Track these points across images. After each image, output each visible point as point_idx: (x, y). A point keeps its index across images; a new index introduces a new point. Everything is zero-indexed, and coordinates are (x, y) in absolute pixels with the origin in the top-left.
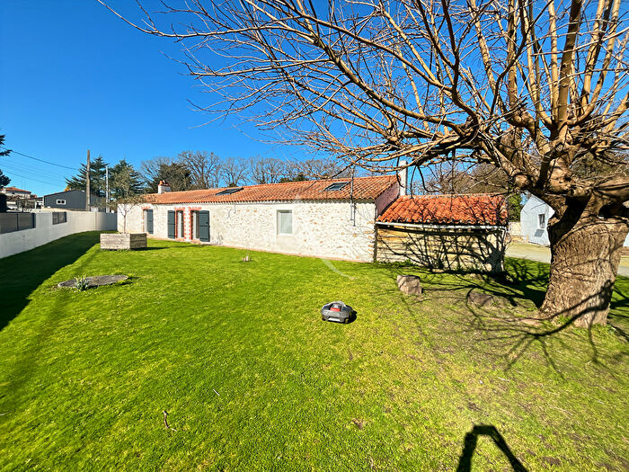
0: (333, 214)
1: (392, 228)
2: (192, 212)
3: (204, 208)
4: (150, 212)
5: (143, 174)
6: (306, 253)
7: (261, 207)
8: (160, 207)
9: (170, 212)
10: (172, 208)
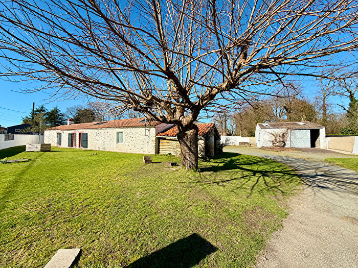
0: (140, 133)
1: (165, 139)
2: (80, 134)
3: (85, 131)
4: (59, 134)
5: (67, 115)
6: (129, 152)
7: (110, 130)
8: (65, 132)
9: (69, 134)
10: (71, 132)
